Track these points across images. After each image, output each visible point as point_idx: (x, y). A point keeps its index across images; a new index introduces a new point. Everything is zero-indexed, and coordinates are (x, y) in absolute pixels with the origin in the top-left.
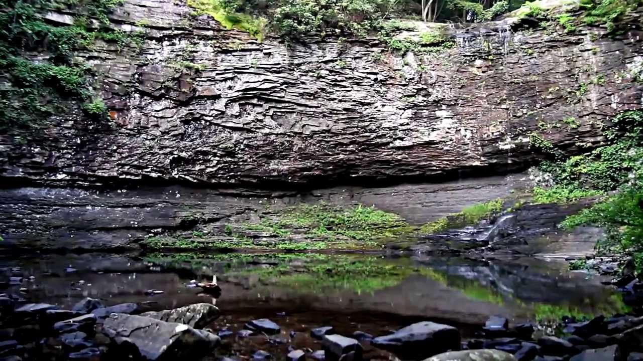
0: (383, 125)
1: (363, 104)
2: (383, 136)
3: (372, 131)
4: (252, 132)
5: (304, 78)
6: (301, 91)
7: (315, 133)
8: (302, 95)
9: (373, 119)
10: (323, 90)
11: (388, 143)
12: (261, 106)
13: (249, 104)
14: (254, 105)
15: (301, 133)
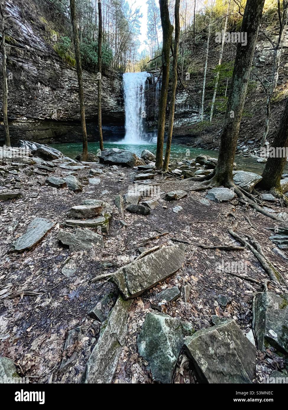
0: (110, 105)
1: (105, 97)
2: (109, 108)
3: (106, 106)
4: (73, 103)
5: (89, 85)
6: (88, 90)
7: (91, 105)
8: (88, 91)
9: (106, 102)
10: (94, 90)
11: (110, 111)
12: (76, 93)
13: (72, 92)
14: (74, 93)
15: (87, 105)
